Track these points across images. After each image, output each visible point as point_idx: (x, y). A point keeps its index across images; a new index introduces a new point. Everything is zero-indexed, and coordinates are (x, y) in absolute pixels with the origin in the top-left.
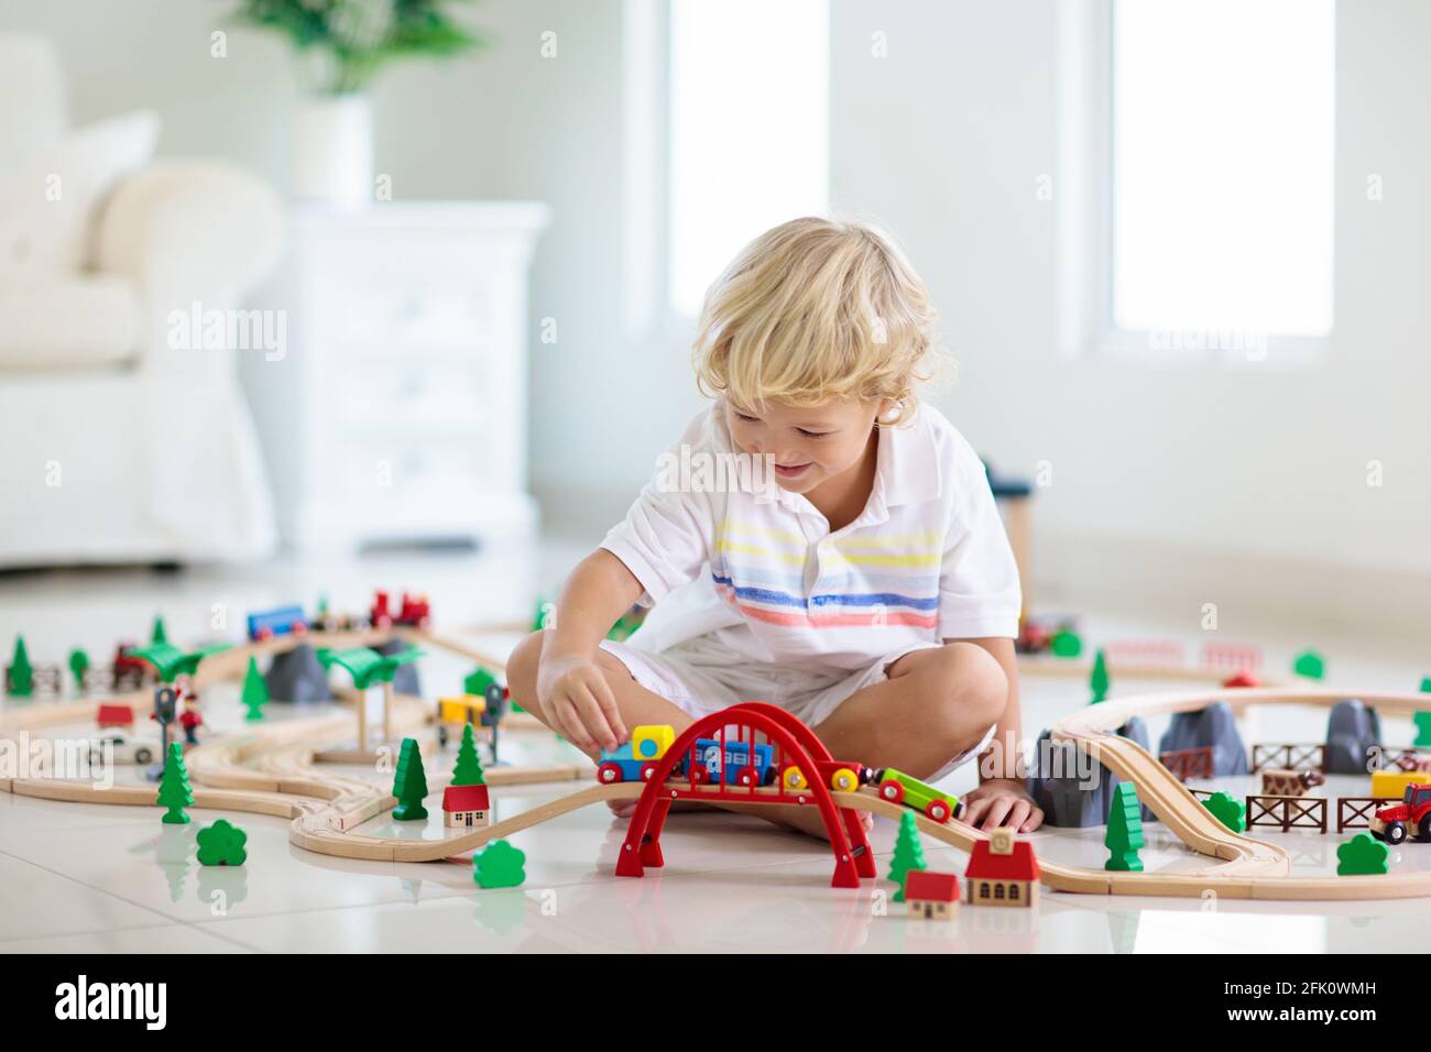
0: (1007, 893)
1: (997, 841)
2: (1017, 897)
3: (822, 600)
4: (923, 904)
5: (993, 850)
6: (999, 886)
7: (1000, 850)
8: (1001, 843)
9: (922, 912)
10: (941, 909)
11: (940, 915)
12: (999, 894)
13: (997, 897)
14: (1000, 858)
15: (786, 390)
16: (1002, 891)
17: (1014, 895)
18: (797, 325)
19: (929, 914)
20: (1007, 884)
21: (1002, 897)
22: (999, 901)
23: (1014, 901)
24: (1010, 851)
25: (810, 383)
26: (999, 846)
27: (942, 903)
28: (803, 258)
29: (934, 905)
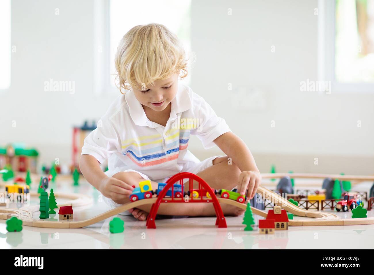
0: (280, 226)
1: (277, 210)
2: (283, 227)
3: (170, 151)
4: (265, 229)
5: (275, 213)
6: (278, 224)
7: (277, 213)
8: (278, 211)
9: (264, 232)
10: (271, 231)
11: (271, 232)
12: (278, 226)
13: (277, 227)
14: (278, 215)
15: (160, 76)
16: (279, 226)
17: (283, 226)
18: (154, 55)
19: (267, 232)
20: (280, 223)
21: (279, 227)
22: (278, 228)
23: (283, 228)
24: (280, 213)
25: (165, 72)
26: (277, 212)
27: (271, 229)
28: (144, 37)
29: (269, 229)
